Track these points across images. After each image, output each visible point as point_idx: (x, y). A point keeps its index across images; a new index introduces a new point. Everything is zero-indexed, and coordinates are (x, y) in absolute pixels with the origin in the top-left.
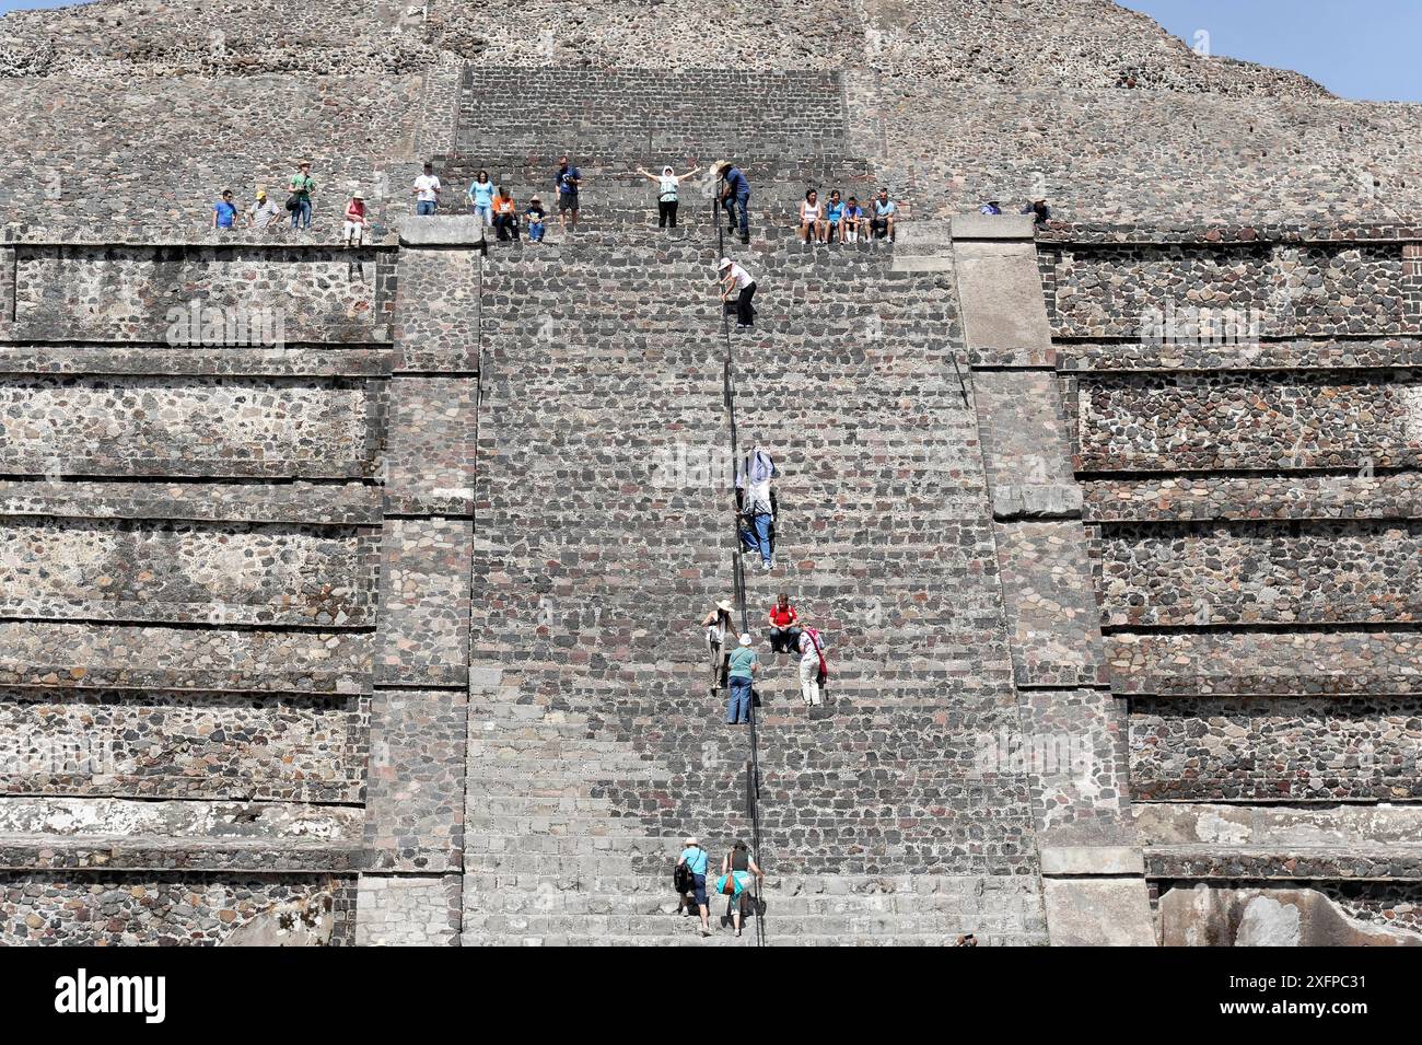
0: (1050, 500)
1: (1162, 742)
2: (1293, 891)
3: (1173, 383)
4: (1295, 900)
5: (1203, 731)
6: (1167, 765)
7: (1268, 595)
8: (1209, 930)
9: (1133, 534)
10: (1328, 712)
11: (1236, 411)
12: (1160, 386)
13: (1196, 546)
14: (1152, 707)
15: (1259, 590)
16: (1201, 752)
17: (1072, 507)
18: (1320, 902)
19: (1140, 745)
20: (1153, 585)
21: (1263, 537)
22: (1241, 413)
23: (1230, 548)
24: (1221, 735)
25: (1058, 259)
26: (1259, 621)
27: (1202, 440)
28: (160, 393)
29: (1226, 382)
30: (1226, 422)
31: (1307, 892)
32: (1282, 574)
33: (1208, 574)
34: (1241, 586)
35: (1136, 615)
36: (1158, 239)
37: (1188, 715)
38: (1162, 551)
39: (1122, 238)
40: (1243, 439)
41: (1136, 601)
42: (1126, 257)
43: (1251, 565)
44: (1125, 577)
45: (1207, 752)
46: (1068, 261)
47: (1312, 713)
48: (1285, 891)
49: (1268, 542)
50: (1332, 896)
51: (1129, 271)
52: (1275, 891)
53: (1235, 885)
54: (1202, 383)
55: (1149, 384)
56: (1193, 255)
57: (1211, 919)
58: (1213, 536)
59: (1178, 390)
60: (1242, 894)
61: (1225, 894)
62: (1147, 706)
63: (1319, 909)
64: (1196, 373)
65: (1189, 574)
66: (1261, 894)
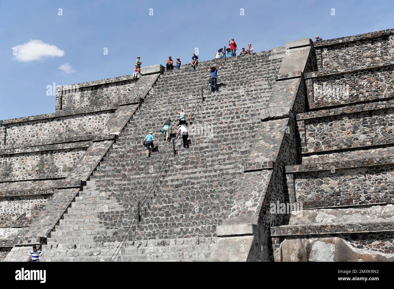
0: (278, 112)
1: (307, 188)
2: (330, 238)
3: (343, 77)
4: (331, 242)
5: (322, 183)
6: (309, 196)
7: (362, 137)
8: (299, 255)
9: (315, 122)
10: (367, 172)
11: (364, 83)
12: (339, 79)
13: (337, 124)
14: (303, 176)
15: (359, 136)
16: (321, 191)
17: (285, 113)
18: (341, 242)
19: (300, 190)
20: (323, 138)
21: (360, 118)
22: (366, 83)
23: (348, 123)
24: (328, 184)
25: (322, 51)
26: (359, 146)
27: (354, 94)
28: (72, 120)
29: (361, 74)
30: (361, 87)
31: (336, 239)
32: (367, 130)
33: (341, 133)
34: (353, 135)
35: (316, 148)
36: (352, 40)
37: (316, 178)
38: (325, 127)
39: (341, 41)
40: (367, 91)
41: (318, 144)
42: (343, 47)
43: (356, 128)
44: (314, 137)
45: (323, 190)
46: (325, 51)
47: (361, 173)
48: (327, 238)
49: (362, 119)
50: (347, 239)
51: (344, 51)
52: (323, 239)
53: (308, 237)
54: (352, 76)
55: (336, 78)
56: (364, 43)
57: (299, 250)
58: (342, 120)
59: (345, 79)
60: (311, 240)
61: (305, 241)
62: (301, 176)
63: (341, 245)
64: (350, 73)
65: (335, 133)
66: (318, 240)
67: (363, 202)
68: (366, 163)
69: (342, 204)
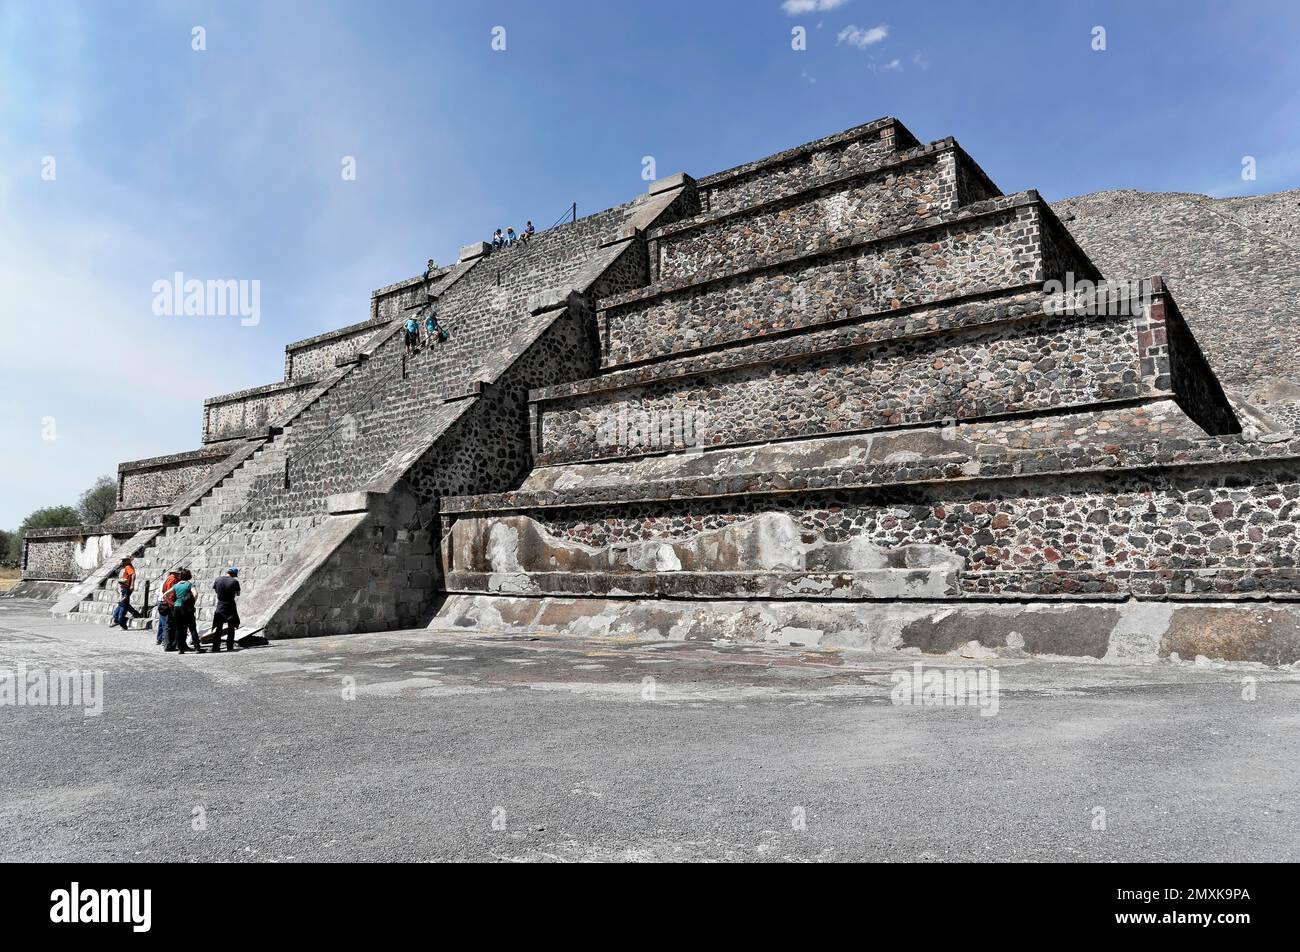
0: (551, 299)
1: (558, 427)
2: (515, 518)
3: (704, 232)
4: (515, 524)
5: (578, 418)
6: (561, 442)
7: (690, 334)
8: (473, 547)
9: (623, 313)
10: (643, 396)
11: (734, 239)
12: (698, 235)
13: (653, 312)
14: (554, 407)
15: (685, 332)
16: (576, 433)
17: (561, 300)
18: (529, 524)
19: (548, 431)
20: (633, 340)
21: (688, 299)
22: (738, 239)
23: (669, 309)
24: (587, 419)
25: (709, 194)
26: (681, 350)
27: (718, 260)
29: (730, 223)
30: (730, 246)
31: (522, 518)
32: (697, 320)
33: (660, 328)
34: (675, 331)
35: (620, 359)
36: (753, 168)
37: (571, 409)
38: (637, 319)
39: (736, 173)
40: (739, 254)
41: (625, 351)
42: (741, 183)
43: (681, 317)
44: (620, 339)
45: (580, 432)
46: (715, 194)
47: (635, 397)
48: (511, 518)
49: (690, 302)
50: (540, 520)
51: (742, 190)
52: (506, 519)
53: (487, 515)
54: (718, 228)
55: (694, 236)
56: (773, 172)
57: (474, 540)
58: (663, 305)
59: (706, 234)
60: (490, 521)
61: (482, 522)
62: (551, 407)
63: (528, 532)
64: (715, 223)
65: (650, 330)
66: (499, 521)
67: (632, 452)
68: (640, 379)
69: (602, 455)
